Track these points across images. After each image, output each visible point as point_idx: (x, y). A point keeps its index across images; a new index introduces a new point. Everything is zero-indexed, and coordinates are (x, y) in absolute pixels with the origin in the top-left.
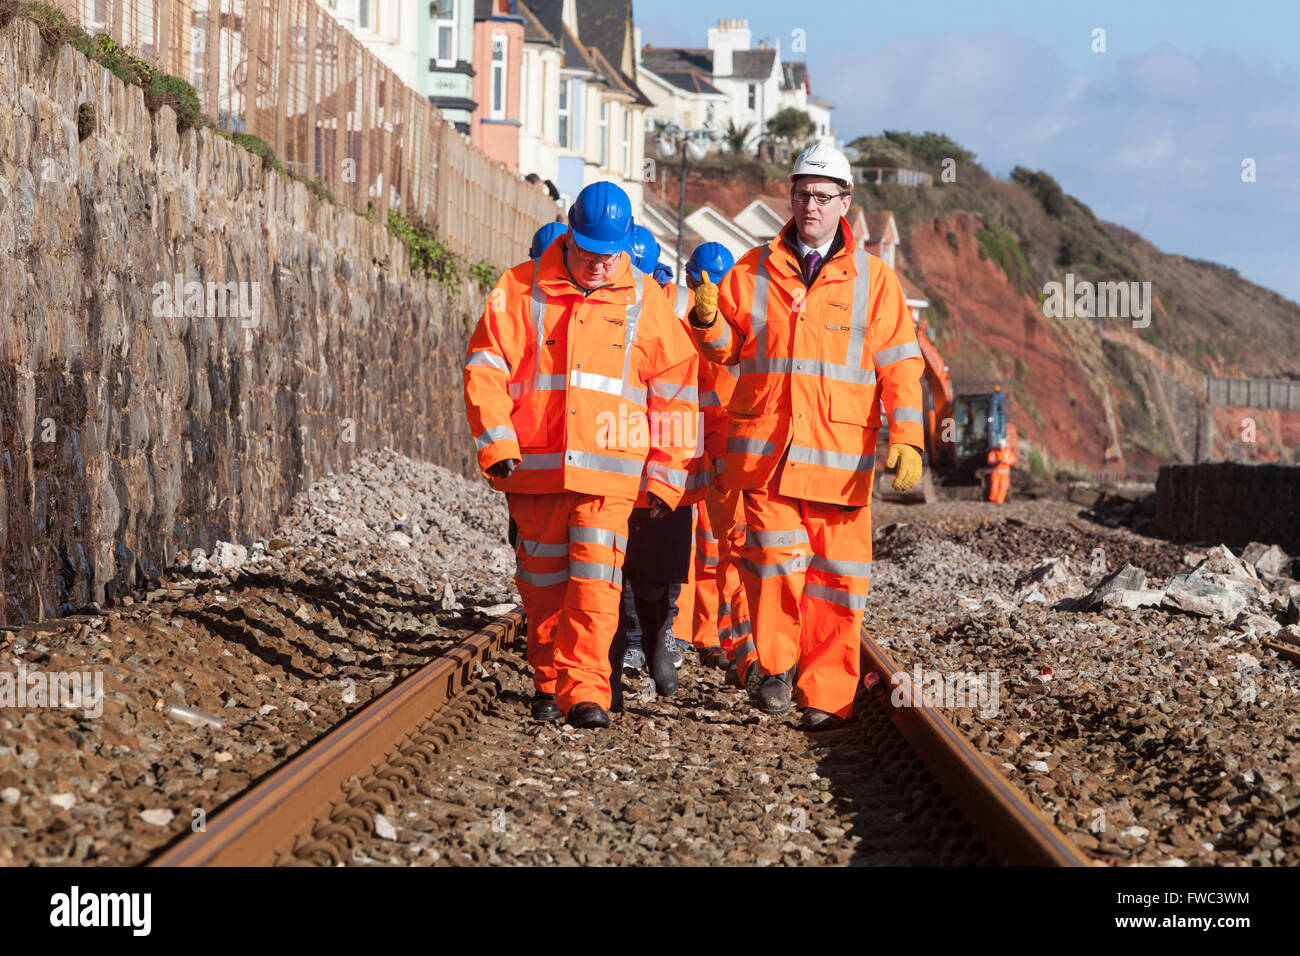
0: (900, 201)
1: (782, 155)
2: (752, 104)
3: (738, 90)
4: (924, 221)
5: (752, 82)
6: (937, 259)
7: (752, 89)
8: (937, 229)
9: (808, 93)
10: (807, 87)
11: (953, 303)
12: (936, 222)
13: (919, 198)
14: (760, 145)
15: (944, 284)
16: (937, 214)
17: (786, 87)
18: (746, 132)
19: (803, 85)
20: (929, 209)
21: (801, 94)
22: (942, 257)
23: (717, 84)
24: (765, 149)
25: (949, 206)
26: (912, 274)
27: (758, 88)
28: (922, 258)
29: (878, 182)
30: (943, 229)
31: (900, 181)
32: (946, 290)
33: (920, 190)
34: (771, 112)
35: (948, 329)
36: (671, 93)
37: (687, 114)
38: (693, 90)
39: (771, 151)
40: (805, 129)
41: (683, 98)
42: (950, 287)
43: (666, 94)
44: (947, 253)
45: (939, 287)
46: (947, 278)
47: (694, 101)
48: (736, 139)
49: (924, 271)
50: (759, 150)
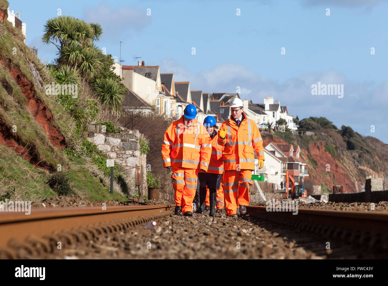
0: (306, 139)
1: (279, 129)
2: (274, 116)
3: (270, 113)
4: (312, 143)
5: (274, 111)
6: (315, 152)
7: (274, 113)
8: (315, 145)
9: (287, 113)
10: (287, 112)
11: (318, 162)
12: (315, 143)
13: (311, 138)
14: (274, 127)
15: (316, 157)
16: (315, 142)
17: (282, 112)
18: (272, 124)
19: (286, 111)
20: (313, 141)
21: (286, 113)
22: (316, 151)
23: (266, 112)
24: (276, 128)
25: (318, 140)
26: (309, 155)
27: (275, 113)
28: (312, 152)
29: (302, 135)
30: (317, 145)
31: (307, 134)
32: (317, 159)
33: (311, 137)
34: (278, 119)
35: (317, 168)
36: (255, 115)
37: (259, 120)
38: (260, 114)
39: (277, 128)
40: (285, 123)
41: (258, 116)
42: (318, 158)
43: (254, 115)
44: (317, 151)
45: (315, 158)
46: (317, 156)
47: (260, 116)
48: (269, 125)
49: (312, 155)
50: (274, 128)
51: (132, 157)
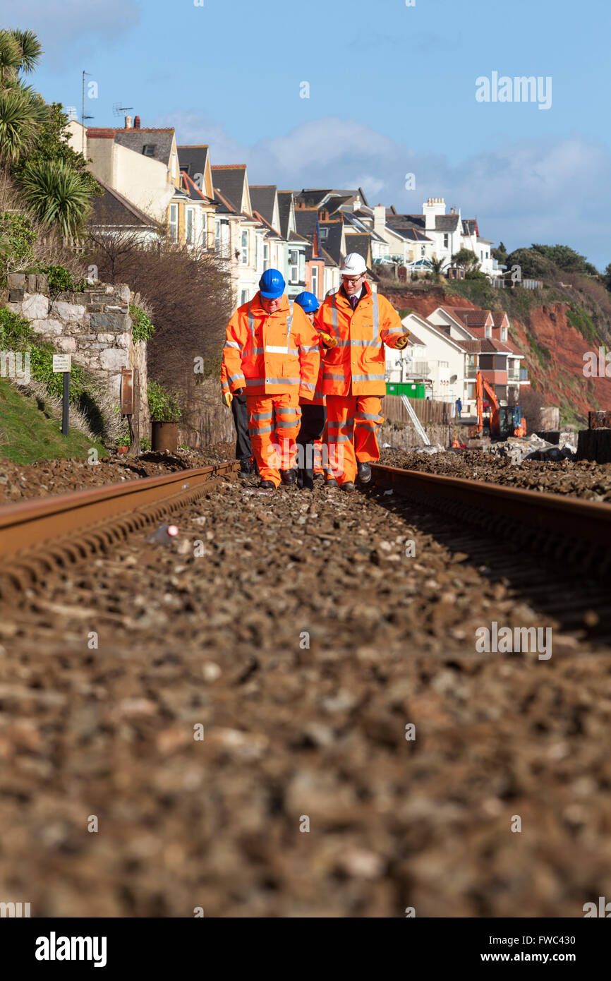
0: (524, 297)
1: (460, 275)
2: (446, 244)
3: (438, 237)
4: (537, 307)
5: (446, 233)
6: (544, 328)
7: (446, 236)
8: (544, 312)
9: (478, 236)
10: (477, 233)
11: (553, 351)
12: (544, 307)
13: (535, 295)
14: (448, 270)
15: (548, 340)
16: (544, 304)
17: (465, 234)
18: (441, 262)
19: (475, 232)
20: (540, 301)
21: (474, 237)
22: (547, 326)
23: (428, 234)
24: (451, 272)
25: (551, 299)
26: (530, 336)
27: (450, 236)
28: (536, 327)
29: (513, 287)
30: (548, 311)
31: (524, 286)
32: (550, 344)
33: (535, 291)
34: (456, 250)
35: (550, 365)
36: (402, 240)
37: (411, 252)
38: (414, 239)
39: (454, 272)
40: (472, 260)
41: (409, 243)
42: (552, 342)
43: (400, 241)
44: (550, 325)
45: (546, 342)
46: (550, 337)
47: (414, 244)
48: (436, 266)
49: (537, 334)
50: (448, 272)
51: (114, 349)
